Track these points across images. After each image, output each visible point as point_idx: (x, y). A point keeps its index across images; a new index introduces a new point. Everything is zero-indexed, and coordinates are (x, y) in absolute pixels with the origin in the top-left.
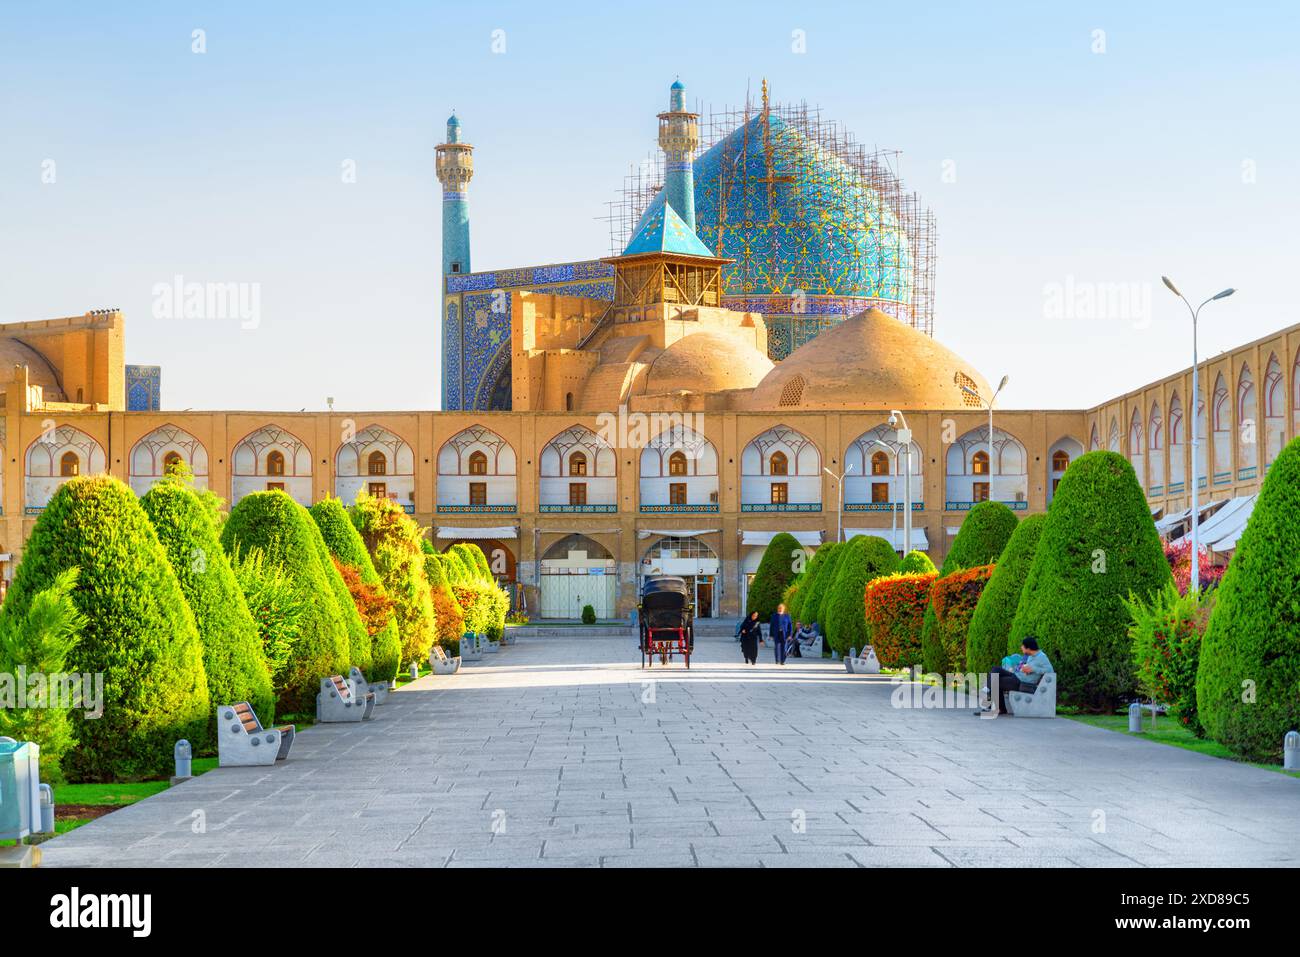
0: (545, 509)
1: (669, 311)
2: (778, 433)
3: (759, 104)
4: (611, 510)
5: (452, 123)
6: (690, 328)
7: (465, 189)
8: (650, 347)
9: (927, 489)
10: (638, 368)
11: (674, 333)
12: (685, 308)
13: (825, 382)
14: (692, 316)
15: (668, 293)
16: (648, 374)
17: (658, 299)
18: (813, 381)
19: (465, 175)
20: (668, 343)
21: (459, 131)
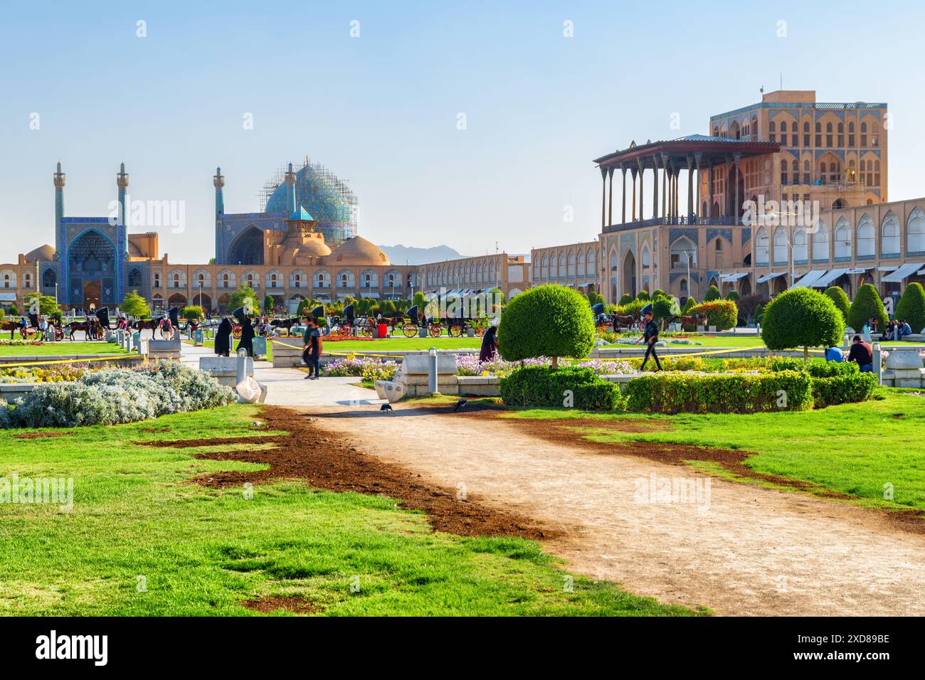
0: (291, 288)
1: (303, 235)
2: (344, 270)
3: (306, 164)
4: (306, 288)
5: (219, 169)
6: (309, 239)
7: (224, 189)
8: (299, 244)
9: (379, 283)
10: (297, 250)
11: (305, 240)
12: (307, 234)
13: (348, 255)
14: (309, 236)
15: (303, 230)
16: (299, 251)
17: (300, 231)
18: (345, 255)
19: (222, 185)
20: (304, 243)
21: (221, 172)
